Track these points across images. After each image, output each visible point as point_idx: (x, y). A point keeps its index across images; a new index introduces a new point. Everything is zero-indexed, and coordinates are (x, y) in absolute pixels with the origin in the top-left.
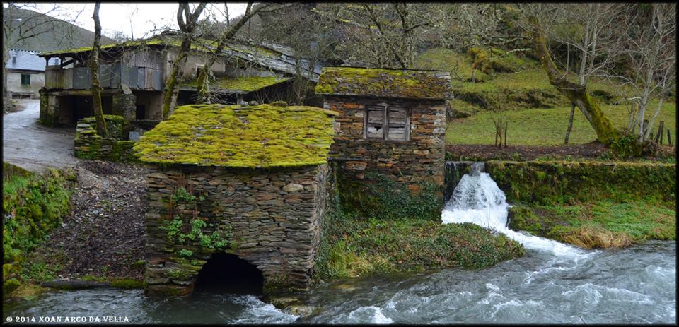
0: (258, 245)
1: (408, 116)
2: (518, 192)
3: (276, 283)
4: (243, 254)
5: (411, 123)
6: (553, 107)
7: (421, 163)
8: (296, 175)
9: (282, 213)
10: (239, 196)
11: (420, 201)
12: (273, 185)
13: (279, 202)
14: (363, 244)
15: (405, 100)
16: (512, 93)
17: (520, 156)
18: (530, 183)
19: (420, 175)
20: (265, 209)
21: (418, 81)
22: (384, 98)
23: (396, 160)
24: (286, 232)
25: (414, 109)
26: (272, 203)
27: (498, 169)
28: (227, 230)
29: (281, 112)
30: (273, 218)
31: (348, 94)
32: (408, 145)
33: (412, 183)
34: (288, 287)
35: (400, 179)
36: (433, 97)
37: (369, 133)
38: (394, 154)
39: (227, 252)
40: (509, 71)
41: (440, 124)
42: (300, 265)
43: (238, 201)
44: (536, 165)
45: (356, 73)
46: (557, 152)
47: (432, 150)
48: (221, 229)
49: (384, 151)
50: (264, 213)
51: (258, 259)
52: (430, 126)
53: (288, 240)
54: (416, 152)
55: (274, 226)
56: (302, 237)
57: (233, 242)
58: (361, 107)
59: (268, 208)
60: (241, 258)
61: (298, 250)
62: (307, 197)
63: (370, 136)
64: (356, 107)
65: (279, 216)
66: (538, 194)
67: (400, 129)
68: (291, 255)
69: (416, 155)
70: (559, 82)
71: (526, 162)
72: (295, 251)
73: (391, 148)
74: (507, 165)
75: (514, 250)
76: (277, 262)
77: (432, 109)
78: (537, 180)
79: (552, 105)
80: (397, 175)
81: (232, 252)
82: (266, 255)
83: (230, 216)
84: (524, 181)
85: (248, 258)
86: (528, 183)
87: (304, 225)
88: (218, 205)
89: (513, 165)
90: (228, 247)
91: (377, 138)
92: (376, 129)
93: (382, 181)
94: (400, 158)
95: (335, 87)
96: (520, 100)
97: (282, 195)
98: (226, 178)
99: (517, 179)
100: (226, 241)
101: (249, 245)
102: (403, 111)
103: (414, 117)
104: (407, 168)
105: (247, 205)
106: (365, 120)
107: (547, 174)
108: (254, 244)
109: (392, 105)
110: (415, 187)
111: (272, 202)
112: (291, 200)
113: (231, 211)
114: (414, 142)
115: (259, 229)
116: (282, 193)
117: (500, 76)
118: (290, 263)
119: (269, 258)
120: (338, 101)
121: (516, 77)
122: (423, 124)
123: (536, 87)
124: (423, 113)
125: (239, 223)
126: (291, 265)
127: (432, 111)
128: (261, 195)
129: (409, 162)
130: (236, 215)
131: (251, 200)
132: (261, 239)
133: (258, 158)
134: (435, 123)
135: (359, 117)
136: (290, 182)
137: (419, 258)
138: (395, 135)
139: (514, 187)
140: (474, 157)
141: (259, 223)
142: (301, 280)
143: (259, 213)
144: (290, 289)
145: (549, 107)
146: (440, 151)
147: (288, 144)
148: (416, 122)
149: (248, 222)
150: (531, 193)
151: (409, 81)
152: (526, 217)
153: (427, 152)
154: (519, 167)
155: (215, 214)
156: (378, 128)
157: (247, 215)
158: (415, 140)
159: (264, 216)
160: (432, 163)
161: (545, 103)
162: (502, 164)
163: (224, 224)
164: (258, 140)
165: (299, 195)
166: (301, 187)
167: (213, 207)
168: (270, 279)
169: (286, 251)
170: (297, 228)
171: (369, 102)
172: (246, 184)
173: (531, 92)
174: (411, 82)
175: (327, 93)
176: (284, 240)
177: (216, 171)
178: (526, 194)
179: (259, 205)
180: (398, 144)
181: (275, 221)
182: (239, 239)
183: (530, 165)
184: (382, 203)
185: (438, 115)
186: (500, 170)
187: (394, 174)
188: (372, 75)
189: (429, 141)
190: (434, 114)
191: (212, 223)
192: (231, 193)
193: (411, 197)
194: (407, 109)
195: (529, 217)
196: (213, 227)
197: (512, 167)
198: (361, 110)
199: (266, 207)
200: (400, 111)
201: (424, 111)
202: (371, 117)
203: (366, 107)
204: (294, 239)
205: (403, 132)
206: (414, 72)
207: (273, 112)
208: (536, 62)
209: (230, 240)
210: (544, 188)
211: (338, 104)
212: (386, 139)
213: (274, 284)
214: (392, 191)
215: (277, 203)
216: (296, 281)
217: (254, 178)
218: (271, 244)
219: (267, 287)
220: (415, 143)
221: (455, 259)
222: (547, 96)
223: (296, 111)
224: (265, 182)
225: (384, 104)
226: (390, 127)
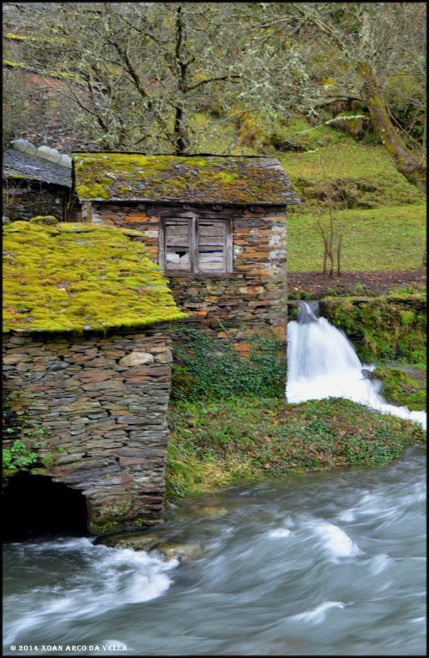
0: (85, 456)
1: (230, 232)
2: (374, 345)
3: (116, 516)
4: (61, 474)
5: (234, 244)
6: (376, 207)
7: (251, 308)
8: (141, 338)
9: (122, 401)
10: (54, 379)
11: (254, 368)
12: (105, 356)
13: (116, 384)
14: (200, 443)
15: (225, 206)
16: (309, 185)
17: (364, 288)
18: (391, 330)
19: (251, 327)
20: (93, 398)
21: (236, 175)
22: (191, 205)
23: (213, 305)
24: (128, 431)
25: (238, 222)
26: (106, 387)
27: (342, 311)
28: (35, 436)
29: (54, 235)
30: (108, 411)
31: (135, 199)
32: (231, 280)
33: (239, 341)
34: (132, 520)
35: (221, 335)
36: (269, 200)
37: (168, 262)
38: (210, 295)
39: (34, 472)
40: (298, 149)
41: (279, 244)
42: (154, 483)
43: (52, 387)
44: (398, 302)
45: (132, 163)
46: (417, 279)
47: (269, 286)
48: (26, 435)
49: (193, 292)
50: (95, 404)
51: (86, 480)
52: (263, 247)
53: (132, 444)
54: (243, 290)
55: (110, 424)
56: (153, 438)
57: (46, 457)
58: (154, 220)
59: (99, 396)
60: (57, 481)
61: (148, 458)
62: (160, 373)
63: (170, 267)
64: (145, 220)
65: (118, 407)
66: (403, 347)
67: (215, 254)
68: (139, 467)
69: (244, 294)
70: (411, 168)
71: (382, 298)
72: (142, 460)
73: (204, 285)
74: (356, 303)
75: (413, 433)
76: (116, 480)
77: (266, 219)
78: (401, 324)
79: (374, 203)
80: (214, 328)
81: (42, 472)
82: (98, 472)
83: (40, 412)
84: (383, 328)
85: (67, 479)
86: (388, 330)
87: (158, 417)
88: (18, 395)
89: (366, 302)
90: (39, 465)
91: (181, 271)
92: (178, 256)
93: (193, 340)
94: (220, 301)
95: (107, 187)
96: (322, 196)
97: (120, 372)
98: (30, 350)
99: (373, 324)
100: (34, 455)
101: (69, 458)
102: (221, 225)
103: (239, 234)
104: (231, 316)
105: (66, 393)
106: (161, 242)
107: (417, 314)
108: (78, 456)
109: (203, 216)
110: (244, 346)
111: (106, 385)
112: (136, 380)
113: (40, 405)
114: (240, 274)
115: (86, 431)
116: (120, 368)
117: (284, 157)
118: (137, 480)
119: (103, 476)
120: (115, 211)
121: (311, 160)
122: (252, 245)
123: (345, 175)
124: (252, 227)
125: (54, 423)
126: (138, 484)
127: (266, 223)
128: (88, 374)
129: (233, 307)
130: (49, 411)
131: (72, 383)
132: (89, 446)
133: (75, 314)
134: (272, 243)
135: (151, 236)
136: (131, 351)
137: (294, 458)
138: (210, 264)
139: (368, 338)
140: (295, 293)
141: (86, 420)
142: (156, 507)
143: (86, 405)
144: (138, 523)
145: (370, 207)
146: (281, 288)
147: (104, 288)
148: (241, 242)
149: (68, 420)
150: (394, 345)
151: (222, 174)
152: (401, 383)
153: (261, 290)
154: (375, 305)
155: (14, 412)
156: (181, 254)
157: (67, 409)
158: (240, 271)
159: (94, 408)
160: (269, 306)
161: (362, 200)
162: (347, 302)
163: (29, 426)
164: (50, 284)
165: (147, 370)
166: (148, 357)
167: (10, 400)
168: (104, 510)
169: (131, 461)
170: (146, 424)
171: (167, 211)
172: (62, 358)
173: (340, 182)
174: (227, 178)
175: (100, 199)
176: (125, 445)
177: (15, 340)
178: (386, 347)
179: (85, 391)
180: (215, 279)
181: (109, 414)
182: (55, 449)
183: (390, 301)
184: (193, 375)
185: (276, 229)
186: (347, 312)
187: (210, 327)
188: (162, 166)
189: (263, 272)
190: (270, 228)
191: (10, 427)
192: (39, 375)
193: (239, 363)
194: (227, 220)
195: (405, 382)
196: (12, 434)
197: (364, 306)
198: (153, 224)
199: (96, 394)
200: (215, 224)
201: (253, 224)
202: (168, 237)
203: (163, 218)
204: (142, 442)
205: (221, 259)
206: (223, 159)
207: (42, 235)
208: (340, 134)
209: (42, 452)
210: (412, 336)
211: (114, 216)
212: (196, 271)
213: (111, 517)
214: (209, 355)
215: (113, 386)
216: (147, 509)
217: (75, 348)
218: (106, 453)
219: (101, 524)
220: (241, 276)
221: (341, 454)
222: (365, 189)
223: (78, 232)
224: (92, 352)
225: (190, 214)
226: (200, 252)
